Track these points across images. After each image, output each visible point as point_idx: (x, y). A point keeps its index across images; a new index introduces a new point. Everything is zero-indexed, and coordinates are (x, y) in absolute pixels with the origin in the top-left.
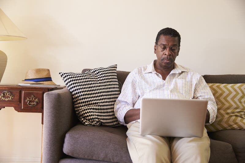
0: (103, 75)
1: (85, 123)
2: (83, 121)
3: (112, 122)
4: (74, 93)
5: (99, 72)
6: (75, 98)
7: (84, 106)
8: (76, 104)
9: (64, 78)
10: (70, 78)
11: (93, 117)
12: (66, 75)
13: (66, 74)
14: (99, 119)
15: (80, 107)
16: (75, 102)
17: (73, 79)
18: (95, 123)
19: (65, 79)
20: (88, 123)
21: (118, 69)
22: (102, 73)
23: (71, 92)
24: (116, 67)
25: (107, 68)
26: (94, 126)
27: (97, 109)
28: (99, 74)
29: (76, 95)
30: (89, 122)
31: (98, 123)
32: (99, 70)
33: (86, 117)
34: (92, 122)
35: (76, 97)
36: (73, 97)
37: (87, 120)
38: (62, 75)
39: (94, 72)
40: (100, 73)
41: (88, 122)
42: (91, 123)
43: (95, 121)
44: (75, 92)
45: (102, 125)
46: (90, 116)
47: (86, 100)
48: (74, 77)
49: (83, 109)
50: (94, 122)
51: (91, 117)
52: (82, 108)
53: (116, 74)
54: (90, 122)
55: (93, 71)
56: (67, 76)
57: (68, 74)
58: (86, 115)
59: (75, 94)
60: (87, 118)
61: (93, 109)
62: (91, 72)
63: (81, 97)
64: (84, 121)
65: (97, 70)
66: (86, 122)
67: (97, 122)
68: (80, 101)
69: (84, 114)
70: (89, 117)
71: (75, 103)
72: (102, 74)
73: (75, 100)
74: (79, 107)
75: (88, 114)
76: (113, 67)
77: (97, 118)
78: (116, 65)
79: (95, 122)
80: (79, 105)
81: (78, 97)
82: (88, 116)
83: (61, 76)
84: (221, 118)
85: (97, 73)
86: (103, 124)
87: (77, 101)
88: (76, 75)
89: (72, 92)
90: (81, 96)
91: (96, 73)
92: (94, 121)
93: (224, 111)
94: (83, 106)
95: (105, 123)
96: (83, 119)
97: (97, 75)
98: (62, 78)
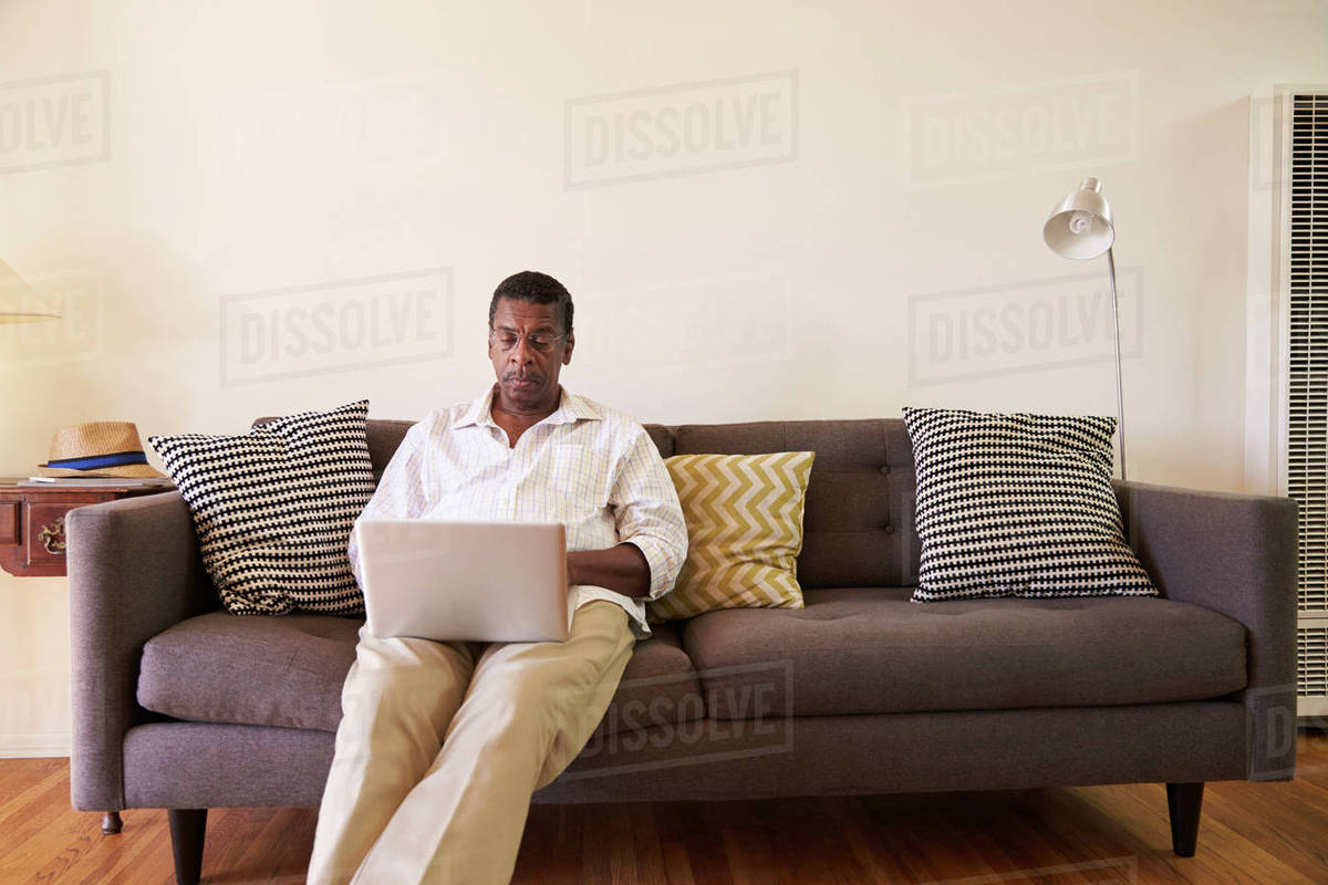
0: (310, 440)
1: (229, 605)
2: (223, 597)
3: (340, 599)
4: (195, 506)
5: (295, 431)
6: (201, 522)
7: (233, 547)
8: (206, 543)
9: (164, 454)
10: (183, 455)
11: (260, 584)
12: (170, 444)
13: (172, 440)
14: (282, 589)
15: (217, 553)
16: (202, 535)
17: (194, 457)
18: (268, 605)
19: (169, 456)
20: (242, 606)
21: (369, 416)
22: (305, 431)
23: (188, 504)
24: (366, 410)
25: (325, 416)
26: (265, 613)
27: (277, 557)
28: (295, 437)
29: (205, 514)
30: (246, 602)
31: (281, 606)
32: (296, 422)
33: (235, 584)
34: (256, 601)
35: (205, 520)
36: (196, 518)
37: (237, 594)
38: (156, 444)
39: (279, 428)
40: (300, 434)
41: (242, 603)
42: (252, 606)
43: (269, 597)
44: (200, 502)
45: (297, 611)
46: (247, 580)
47: (237, 528)
48: (197, 452)
49: (226, 560)
50: (262, 601)
51: (253, 585)
52: (225, 554)
53: (363, 435)
54: (249, 600)
55: (275, 426)
56: (175, 447)
57: (177, 443)
58: (234, 578)
59: (200, 509)
60: (239, 588)
61: (264, 557)
62: (269, 428)
63: (220, 519)
64: (228, 599)
65: (290, 423)
66: (235, 602)
67: (280, 600)
68: (217, 533)
69: (229, 574)
70: (246, 587)
71: (203, 540)
72: (305, 436)
73: (201, 529)
74: (213, 552)
75: (241, 576)
76: (352, 410)
77: (276, 588)
78: (365, 402)
79: (270, 601)
80: (215, 545)
81: (210, 517)
82: (240, 582)
83: (156, 448)
84: (708, 571)
85: (290, 434)
86: (300, 606)
87: (207, 532)
88: (208, 443)
89: (192, 500)
90: (219, 517)
91: (285, 431)
92: (264, 598)
93: (720, 547)
94: (226, 549)
95: (309, 602)
96: (224, 592)
97: (289, 439)
98: (160, 454)
